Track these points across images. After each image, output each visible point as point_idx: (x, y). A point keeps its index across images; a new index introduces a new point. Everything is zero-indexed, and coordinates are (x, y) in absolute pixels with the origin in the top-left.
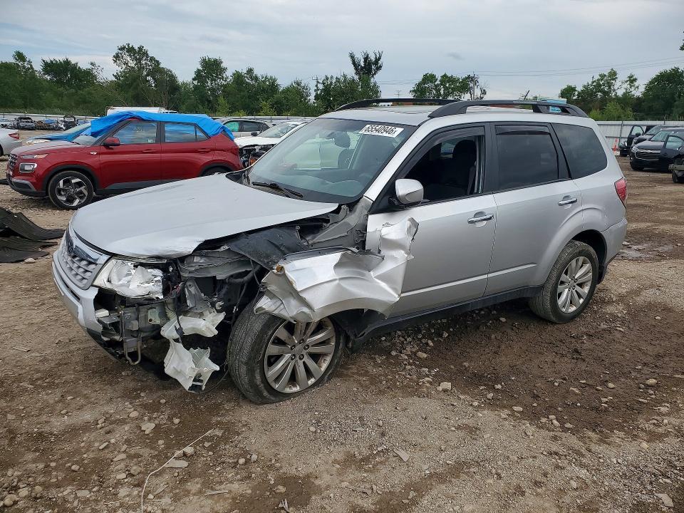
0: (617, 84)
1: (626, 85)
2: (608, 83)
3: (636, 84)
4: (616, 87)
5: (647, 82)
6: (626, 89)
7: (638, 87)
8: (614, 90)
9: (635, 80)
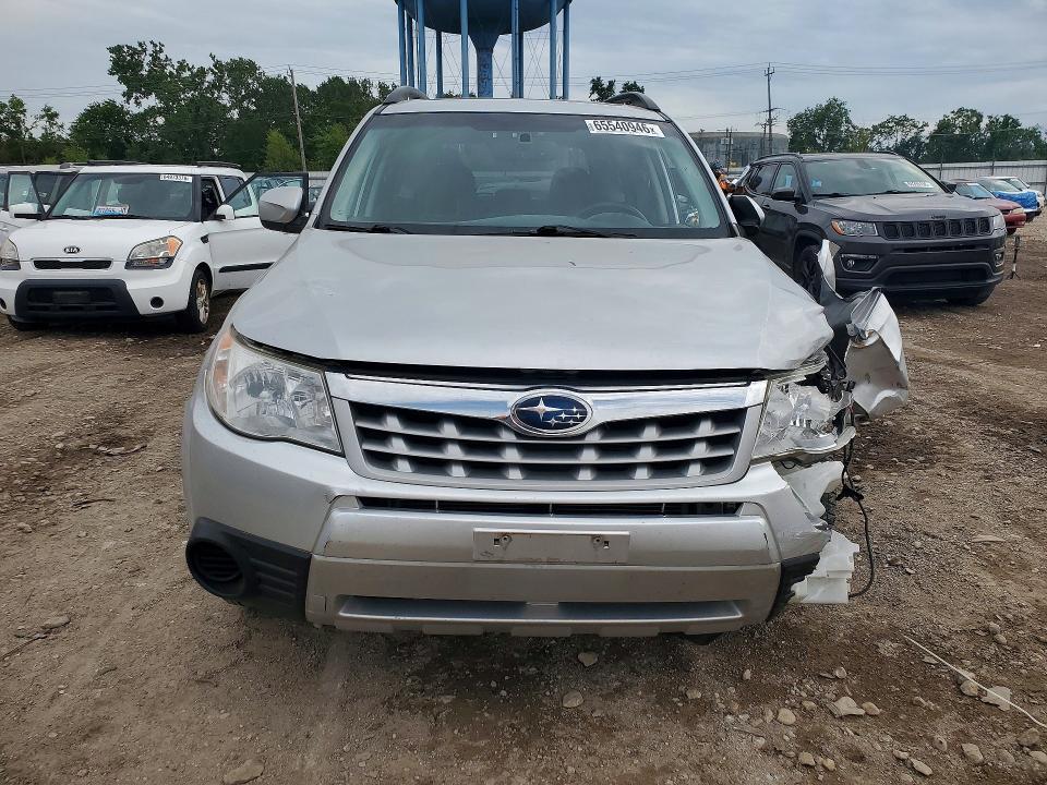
0: (29, 121)
1: (44, 123)
2: (14, 118)
3: (59, 121)
4: (28, 125)
5: (75, 118)
6: (46, 129)
7: (62, 126)
8: (27, 130)
9: (56, 115)
